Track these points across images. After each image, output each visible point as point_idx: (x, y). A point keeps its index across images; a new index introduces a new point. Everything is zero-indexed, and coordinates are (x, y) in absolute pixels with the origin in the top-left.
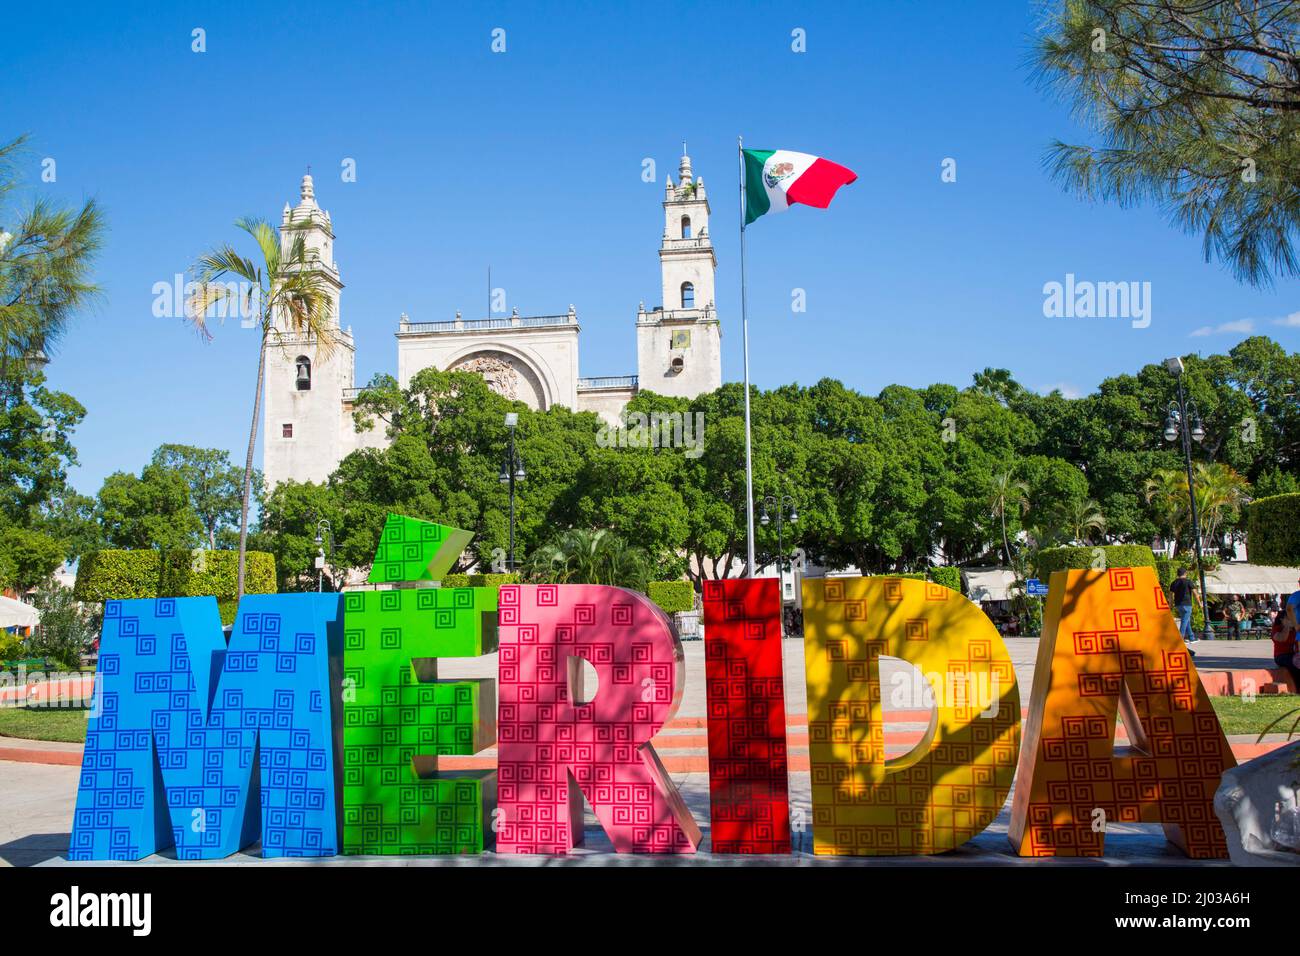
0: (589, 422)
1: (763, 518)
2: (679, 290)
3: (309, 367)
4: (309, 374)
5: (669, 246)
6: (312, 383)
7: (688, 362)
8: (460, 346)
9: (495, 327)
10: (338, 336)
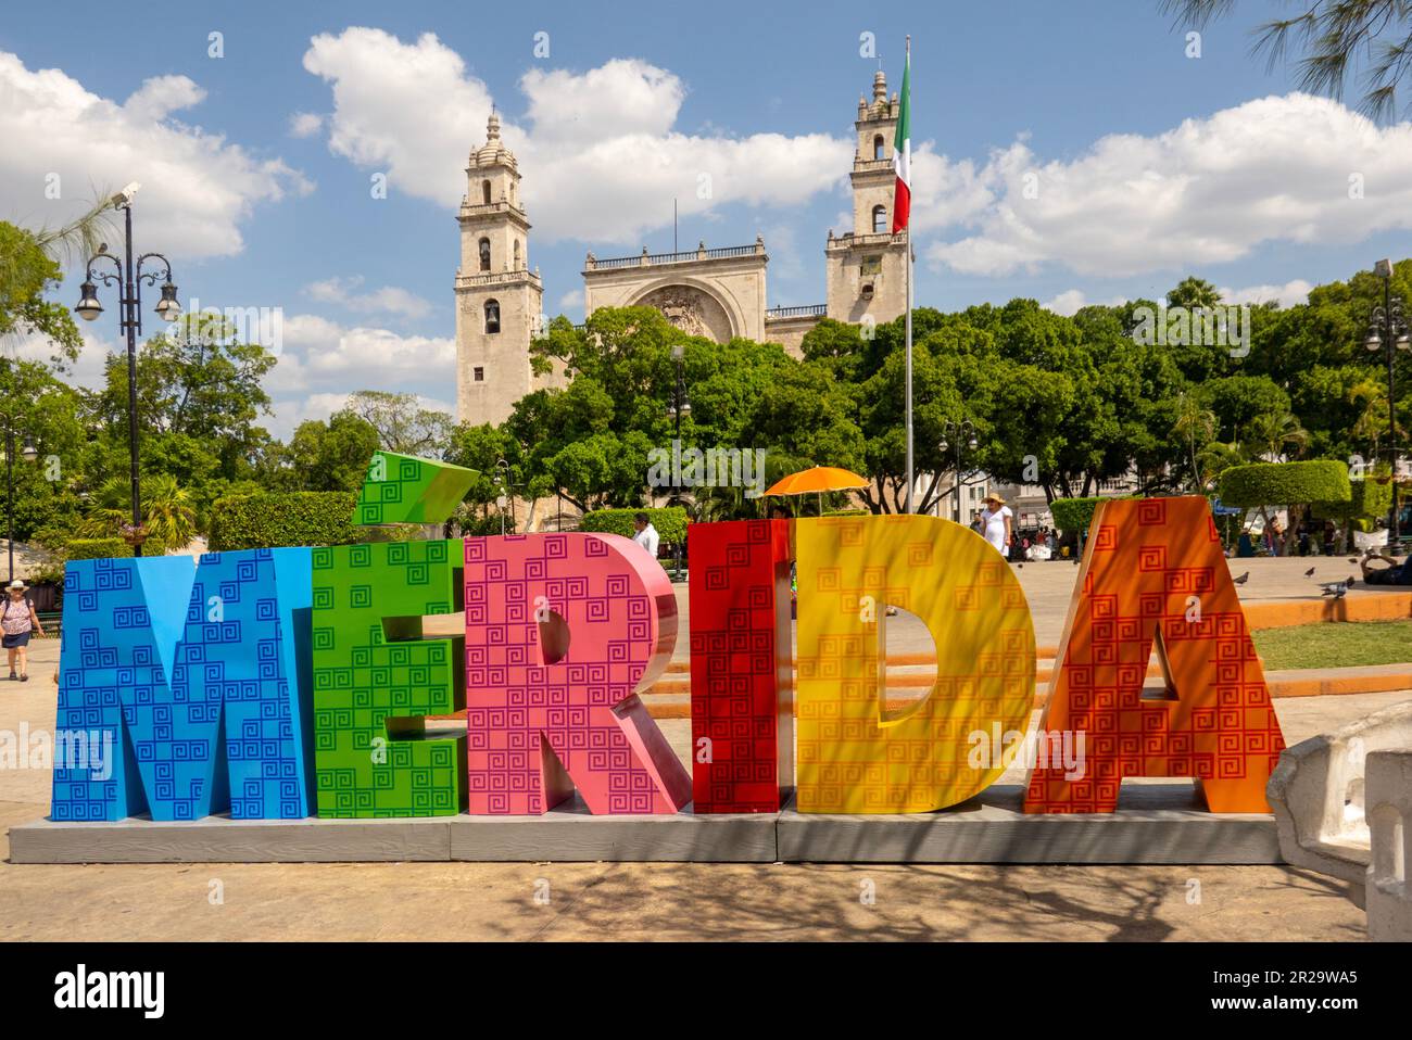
0: (776, 354)
1: (941, 444)
2: (871, 214)
3: (497, 310)
4: (498, 317)
5: (862, 169)
6: (502, 326)
7: (879, 288)
8: (646, 282)
9: (681, 260)
10: (526, 277)
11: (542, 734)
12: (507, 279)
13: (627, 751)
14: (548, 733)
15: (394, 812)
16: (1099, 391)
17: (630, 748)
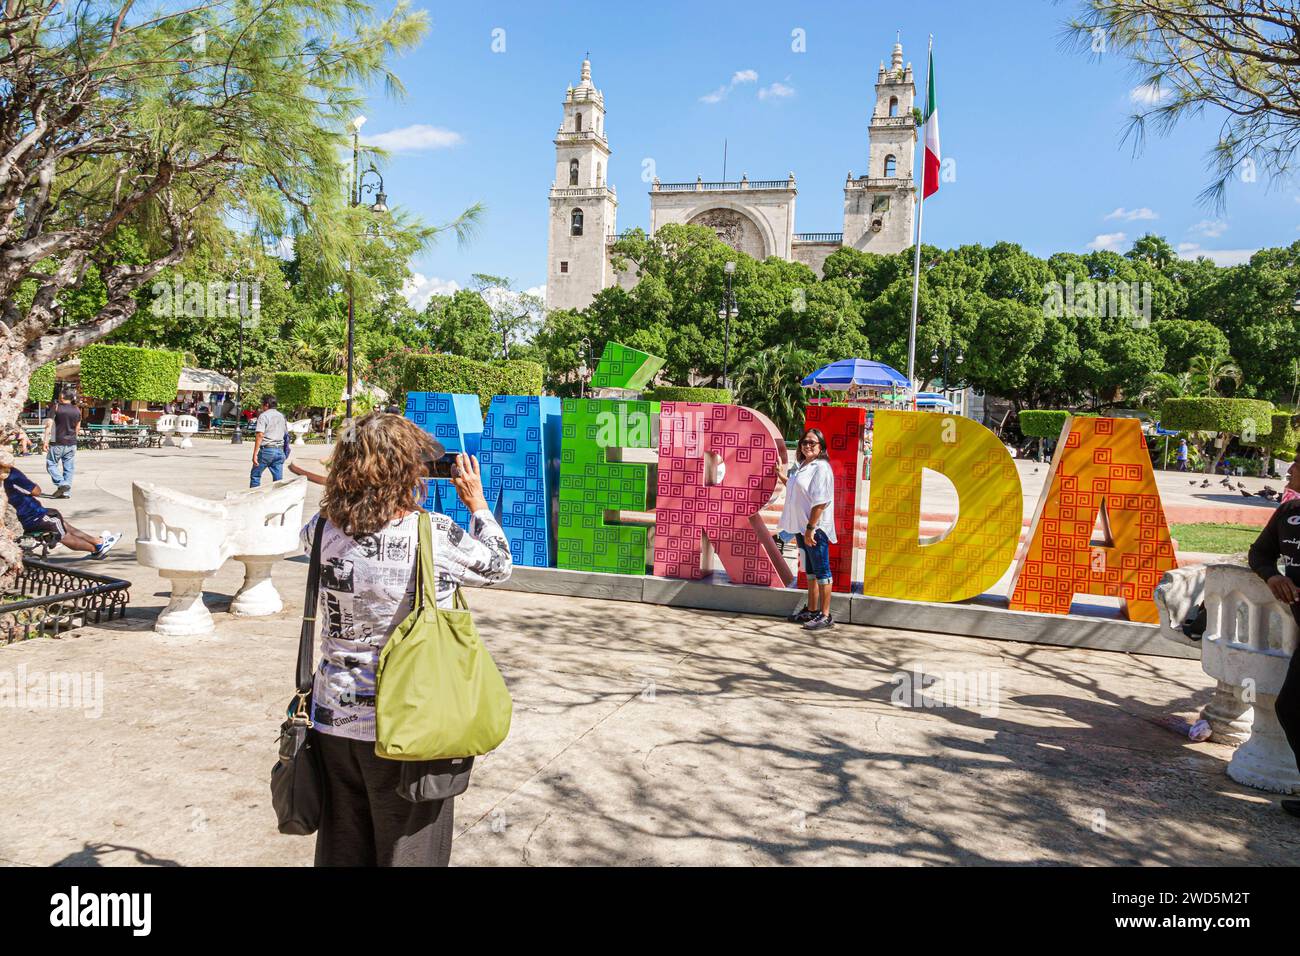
1: (934, 357)
2: (883, 161)
3: (582, 217)
4: (582, 223)
5: (878, 123)
6: (584, 230)
7: (886, 222)
8: (699, 203)
9: (728, 189)
10: (605, 193)
12: (590, 193)
15: (606, 569)
16: (1064, 320)
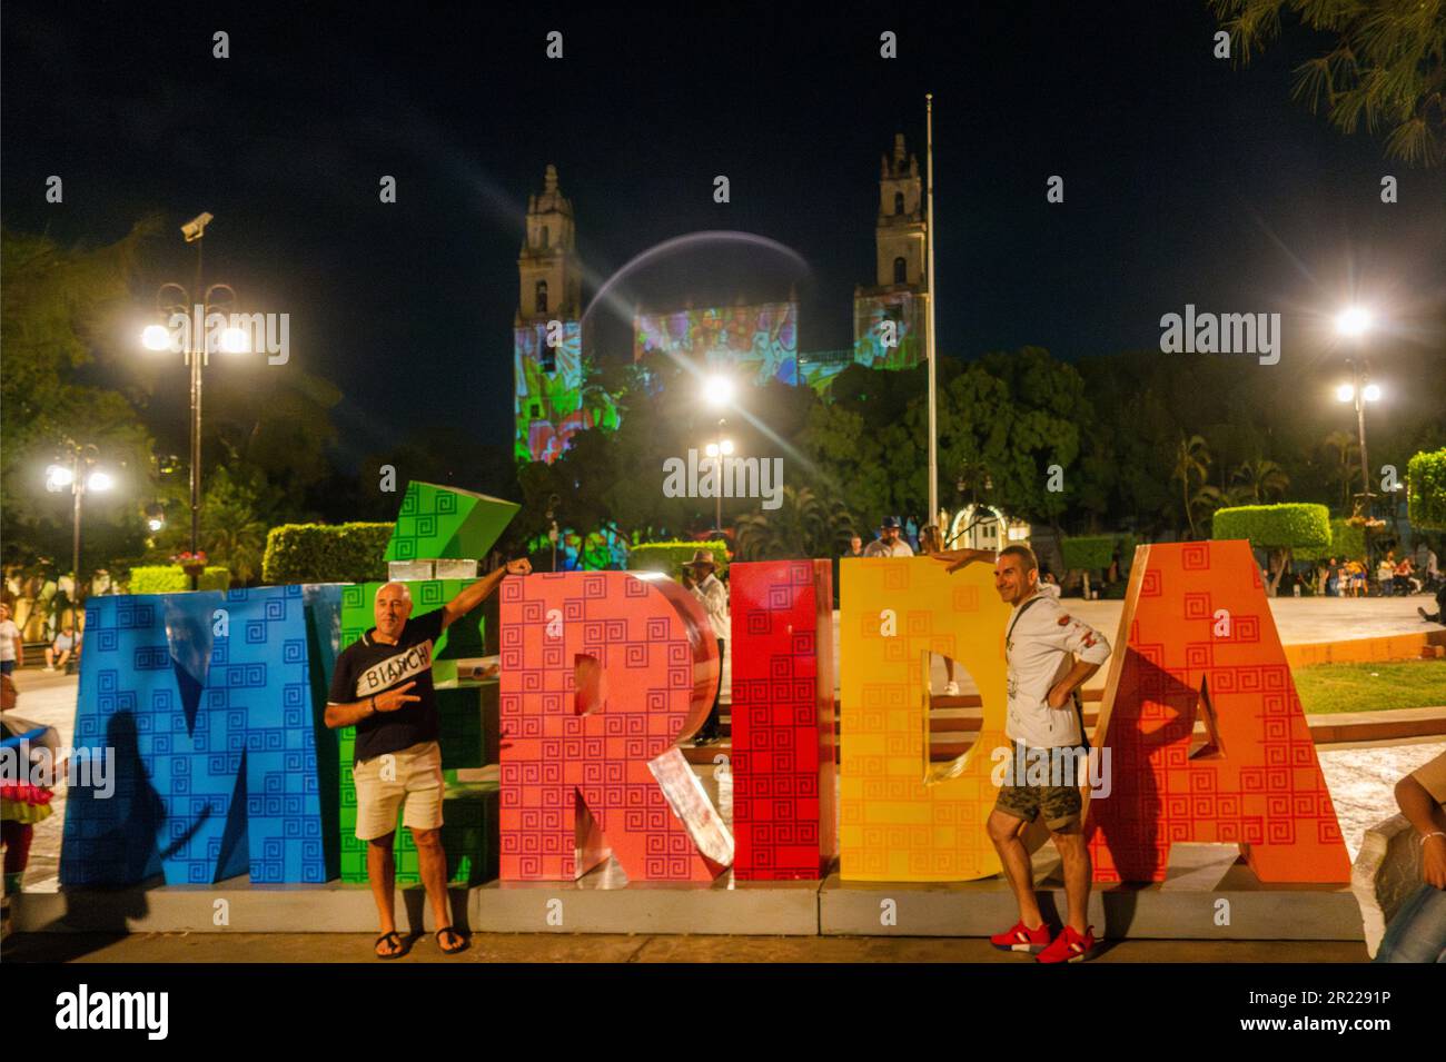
2: (893, 265)
4: (554, 356)
6: (557, 365)
11: (577, 789)
13: (666, 810)
14: (584, 789)
17: (668, 807)
